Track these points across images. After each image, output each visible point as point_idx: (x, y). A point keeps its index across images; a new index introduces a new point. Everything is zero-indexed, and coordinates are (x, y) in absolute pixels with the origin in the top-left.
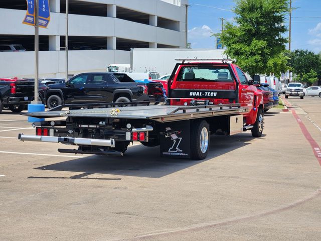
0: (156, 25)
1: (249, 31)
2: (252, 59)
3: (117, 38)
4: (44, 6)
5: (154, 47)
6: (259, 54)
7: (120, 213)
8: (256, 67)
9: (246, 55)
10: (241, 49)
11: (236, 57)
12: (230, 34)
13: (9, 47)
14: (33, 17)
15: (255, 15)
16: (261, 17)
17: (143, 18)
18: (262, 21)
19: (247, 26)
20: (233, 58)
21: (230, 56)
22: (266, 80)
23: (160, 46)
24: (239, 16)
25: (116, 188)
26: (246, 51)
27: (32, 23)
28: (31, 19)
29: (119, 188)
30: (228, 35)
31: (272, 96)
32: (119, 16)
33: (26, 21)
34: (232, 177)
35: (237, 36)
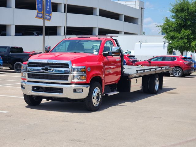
0: (124, 20)
1: (180, 24)
2: (181, 41)
3: (99, 28)
4: (48, 7)
5: (122, 34)
6: (186, 38)
7: (74, 140)
8: (184, 47)
9: (178, 39)
10: (175, 35)
11: (172, 40)
12: (168, 26)
13: (33, 33)
14: (42, 14)
15: (184, 14)
16: (187, 16)
17: (115, 16)
18: (188, 18)
19: (179, 21)
20: (170, 41)
21: (168, 39)
22: (191, 55)
23: (125, 33)
24: (174, 14)
25: (77, 123)
26: (178, 37)
27: (41, 17)
28: (41, 15)
29: (79, 122)
30: (167, 26)
31: (193, 65)
32: (100, 15)
33: (37, 17)
34: (157, 117)
35: (172, 27)
